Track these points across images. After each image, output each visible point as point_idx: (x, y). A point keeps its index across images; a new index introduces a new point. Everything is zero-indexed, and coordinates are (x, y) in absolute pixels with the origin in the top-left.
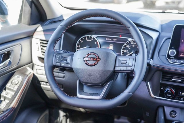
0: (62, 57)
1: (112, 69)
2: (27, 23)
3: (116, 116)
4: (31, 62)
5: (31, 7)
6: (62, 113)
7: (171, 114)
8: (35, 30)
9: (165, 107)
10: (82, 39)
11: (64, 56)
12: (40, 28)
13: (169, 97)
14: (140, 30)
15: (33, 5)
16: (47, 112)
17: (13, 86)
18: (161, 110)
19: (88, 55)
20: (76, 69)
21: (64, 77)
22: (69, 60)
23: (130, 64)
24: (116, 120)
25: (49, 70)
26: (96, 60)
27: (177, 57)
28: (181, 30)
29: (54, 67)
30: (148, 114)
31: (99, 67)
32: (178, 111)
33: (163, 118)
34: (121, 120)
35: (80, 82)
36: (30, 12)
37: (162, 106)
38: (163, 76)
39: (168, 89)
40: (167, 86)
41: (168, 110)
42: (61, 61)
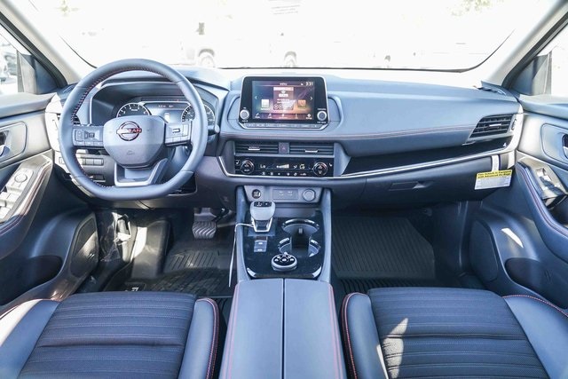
0: (86, 133)
1: (161, 142)
2: (33, 91)
3: (195, 209)
4: (50, 148)
5: (33, 66)
6: (116, 216)
7: (253, 194)
8: (50, 101)
9: (245, 187)
10: (123, 109)
11: (89, 131)
12: (56, 97)
13: (246, 173)
14: (195, 86)
15: (36, 62)
16: (92, 216)
17: (19, 184)
18: (240, 192)
19: (124, 125)
20: (109, 147)
21: (102, 165)
22: (97, 136)
23: (185, 133)
24: (196, 215)
25: (68, 154)
26: (136, 131)
27: (251, 120)
28: (251, 84)
29: (75, 148)
30: (226, 199)
31: (142, 140)
32: (261, 189)
33: (243, 200)
34: (203, 214)
35: (118, 166)
36: (33, 74)
37: (242, 186)
38: (236, 146)
39: (245, 162)
40: (243, 158)
41: (249, 190)
42: (85, 138)
